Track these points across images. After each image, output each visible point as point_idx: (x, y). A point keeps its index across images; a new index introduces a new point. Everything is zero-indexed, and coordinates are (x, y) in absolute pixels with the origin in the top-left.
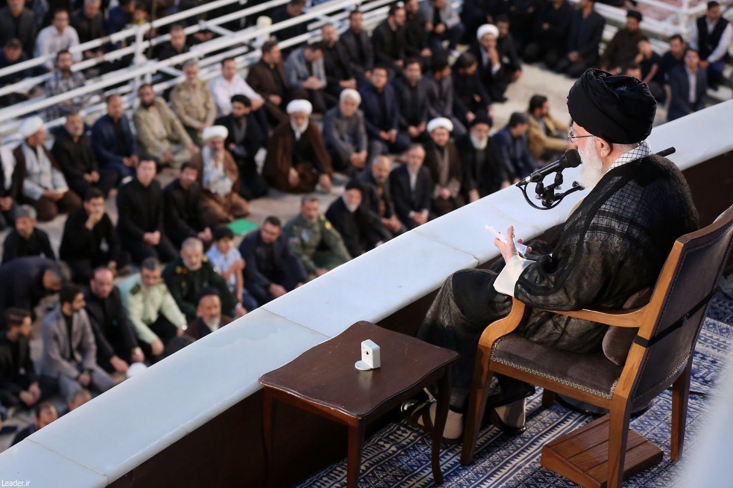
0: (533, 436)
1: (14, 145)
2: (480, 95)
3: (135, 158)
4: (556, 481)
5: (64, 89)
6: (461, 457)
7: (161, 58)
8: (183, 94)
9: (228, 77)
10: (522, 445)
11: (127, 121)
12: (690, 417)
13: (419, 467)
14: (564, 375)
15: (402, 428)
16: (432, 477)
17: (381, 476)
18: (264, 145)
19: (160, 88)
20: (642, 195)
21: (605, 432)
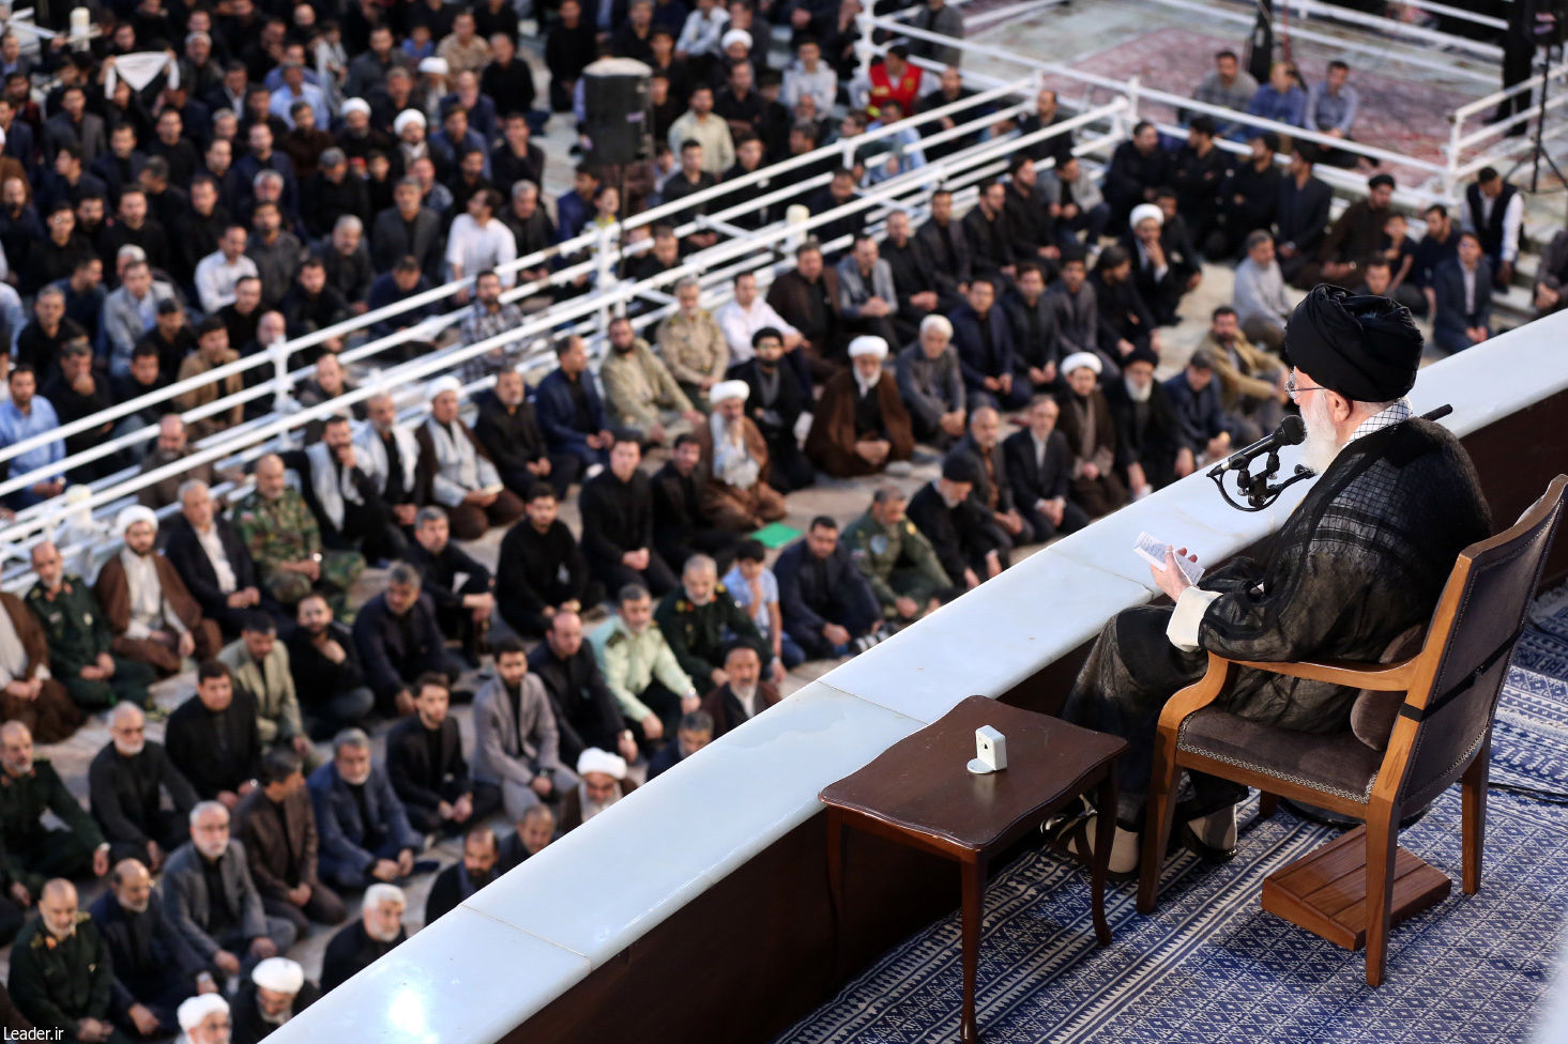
0: (1247, 864)
1: (416, 423)
2: (1136, 313)
3: (607, 436)
4: (1286, 933)
5: (490, 331)
6: (1138, 900)
7: (640, 278)
8: (676, 330)
9: (745, 302)
10: (1231, 878)
11: (590, 377)
12: (1490, 823)
13: (1072, 920)
14: (1292, 768)
15: (1044, 859)
16: (1094, 935)
17: (1015, 936)
18: (808, 405)
19: (639, 323)
20: (1398, 480)
21: (1359, 852)
